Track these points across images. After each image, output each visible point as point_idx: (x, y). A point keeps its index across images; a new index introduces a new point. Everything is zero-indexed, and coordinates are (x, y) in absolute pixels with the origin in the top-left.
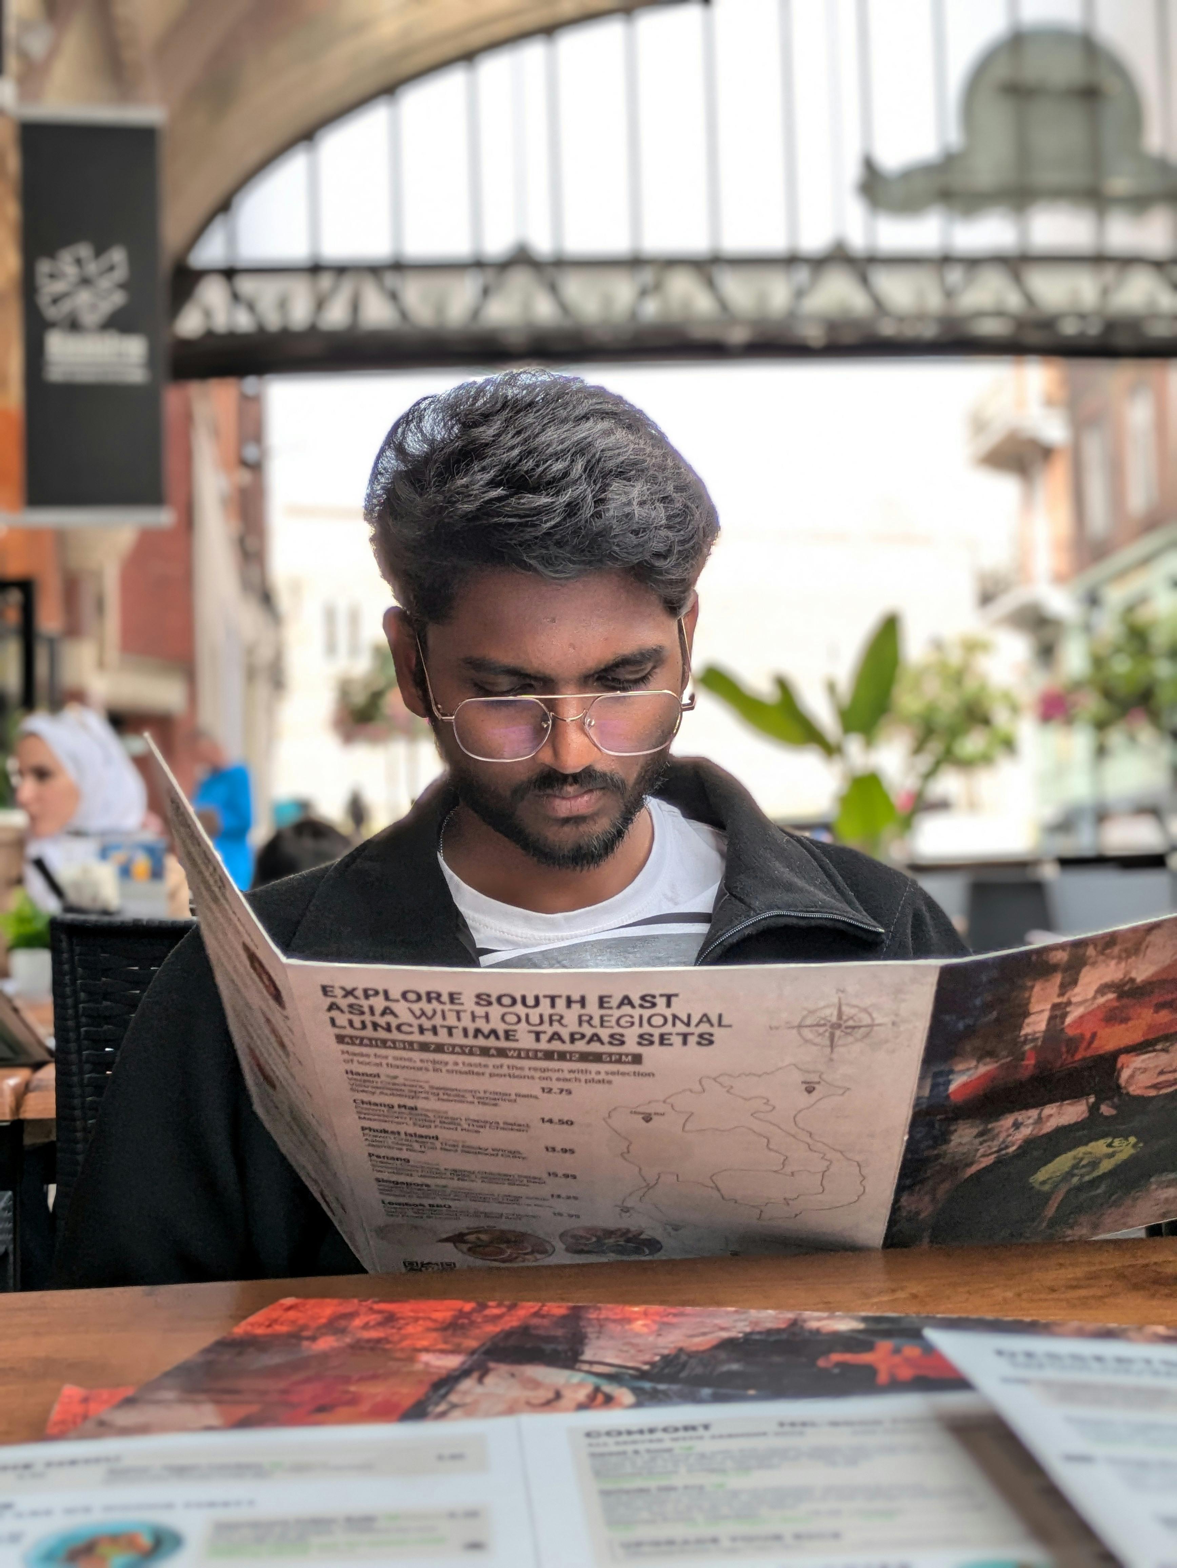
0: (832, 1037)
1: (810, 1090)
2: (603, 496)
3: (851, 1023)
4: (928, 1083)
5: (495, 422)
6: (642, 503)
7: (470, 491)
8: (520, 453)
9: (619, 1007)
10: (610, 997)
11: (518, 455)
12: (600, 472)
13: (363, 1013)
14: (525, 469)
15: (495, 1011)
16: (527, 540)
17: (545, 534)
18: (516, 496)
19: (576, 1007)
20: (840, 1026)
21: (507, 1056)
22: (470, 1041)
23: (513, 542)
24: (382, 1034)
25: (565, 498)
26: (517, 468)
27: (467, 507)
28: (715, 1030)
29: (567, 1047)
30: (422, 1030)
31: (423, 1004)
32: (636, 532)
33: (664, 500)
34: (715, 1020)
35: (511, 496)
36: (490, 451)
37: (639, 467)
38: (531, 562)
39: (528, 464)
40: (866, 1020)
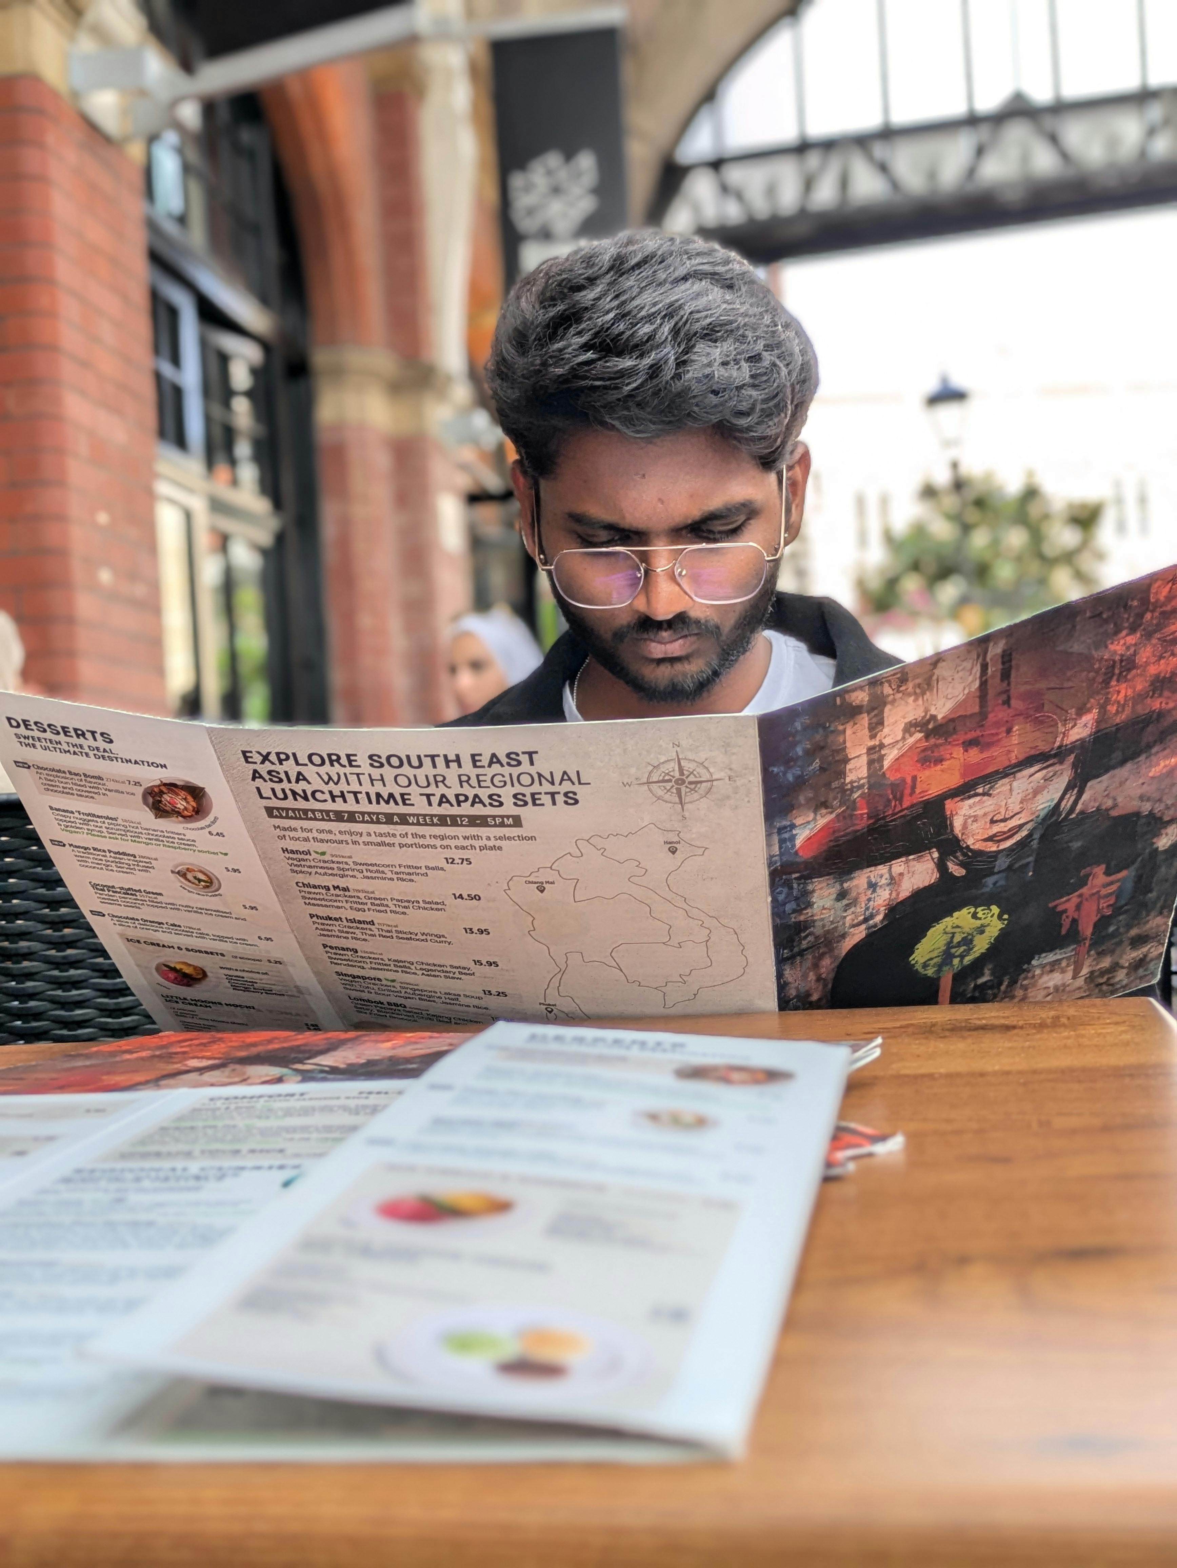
0: (679, 791)
1: (673, 851)
2: (685, 357)
3: (692, 778)
4: (775, 838)
5: (598, 286)
6: (725, 364)
7: (562, 355)
8: (615, 316)
9: (490, 766)
10: (480, 755)
11: (612, 319)
12: (686, 335)
13: (281, 781)
14: (616, 333)
15: (388, 773)
16: (610, 403)
17: (627, 396)
18: (604, 360)
19: (453, 765)
20: (683, 782)
21: (408, 823)
22: (374, 808)
23: (598, 404)
24: (301, 804)
25: (647, 361)
26: (609, 331)
27: (559, 371)
28: (576, 788)
29: (455, 811)
30: (333, 798)
31: (327, 767)
32: (715, 393)
33: (750, 359)
34: (574, 778)
35: (599, 359)
36: (587, 315)
37: (729, 328)
38: (614, 422)
39: (619, 328)
40: (705, 776)
